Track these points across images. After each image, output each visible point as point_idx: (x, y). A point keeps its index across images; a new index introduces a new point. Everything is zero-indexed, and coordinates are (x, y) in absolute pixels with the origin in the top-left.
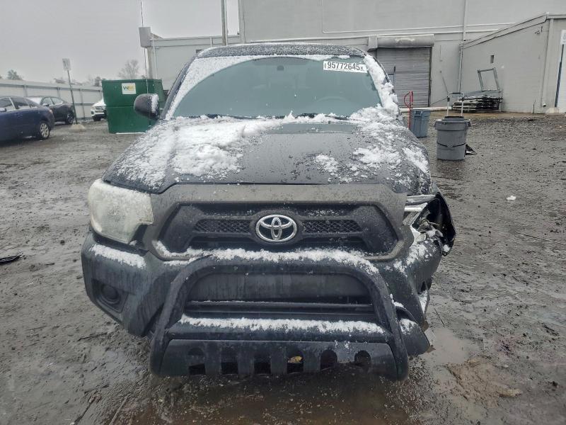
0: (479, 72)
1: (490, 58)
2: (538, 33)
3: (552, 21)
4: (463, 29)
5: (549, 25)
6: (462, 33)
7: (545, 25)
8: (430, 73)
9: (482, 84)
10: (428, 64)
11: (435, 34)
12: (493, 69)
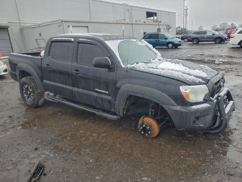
0: (36, 40)
1: (39, 34)
2: (59, 26)
3: (64, 22)
4: (20, 21)
5: (63, 23)
6: (20, 23)
7: (62, 23)
8: (10, 40)
9: (38, 45)
10: (8, 36)
11: (8, 22)
12: (43, 39)
